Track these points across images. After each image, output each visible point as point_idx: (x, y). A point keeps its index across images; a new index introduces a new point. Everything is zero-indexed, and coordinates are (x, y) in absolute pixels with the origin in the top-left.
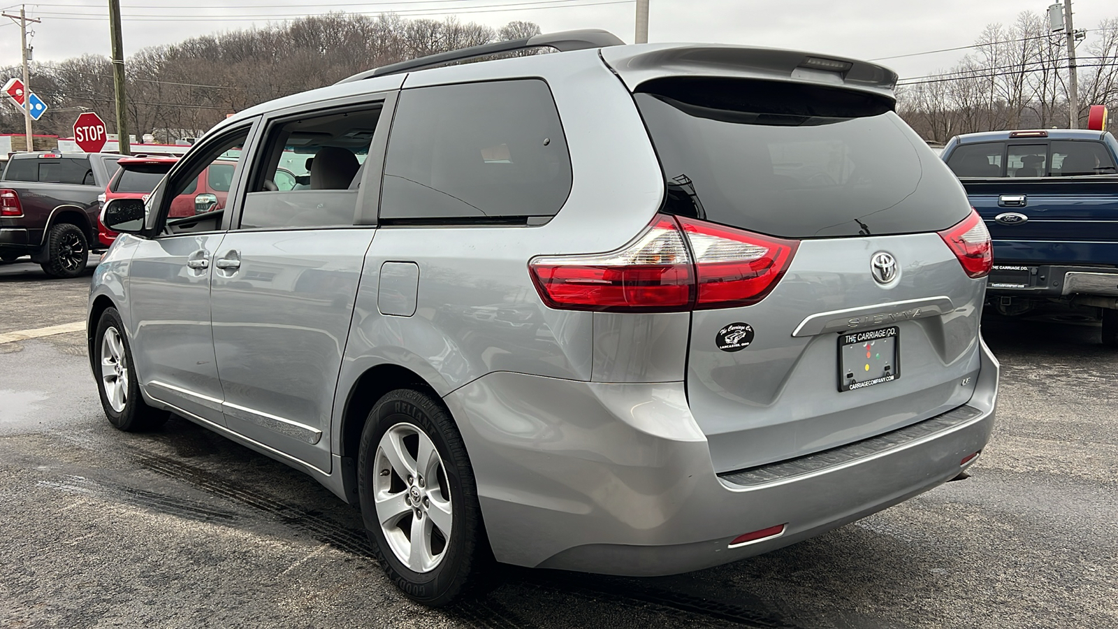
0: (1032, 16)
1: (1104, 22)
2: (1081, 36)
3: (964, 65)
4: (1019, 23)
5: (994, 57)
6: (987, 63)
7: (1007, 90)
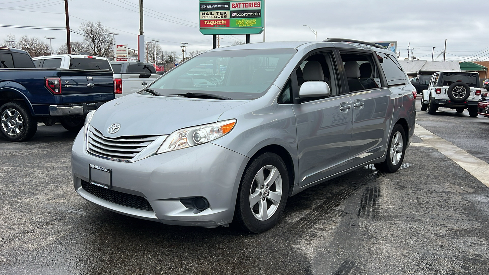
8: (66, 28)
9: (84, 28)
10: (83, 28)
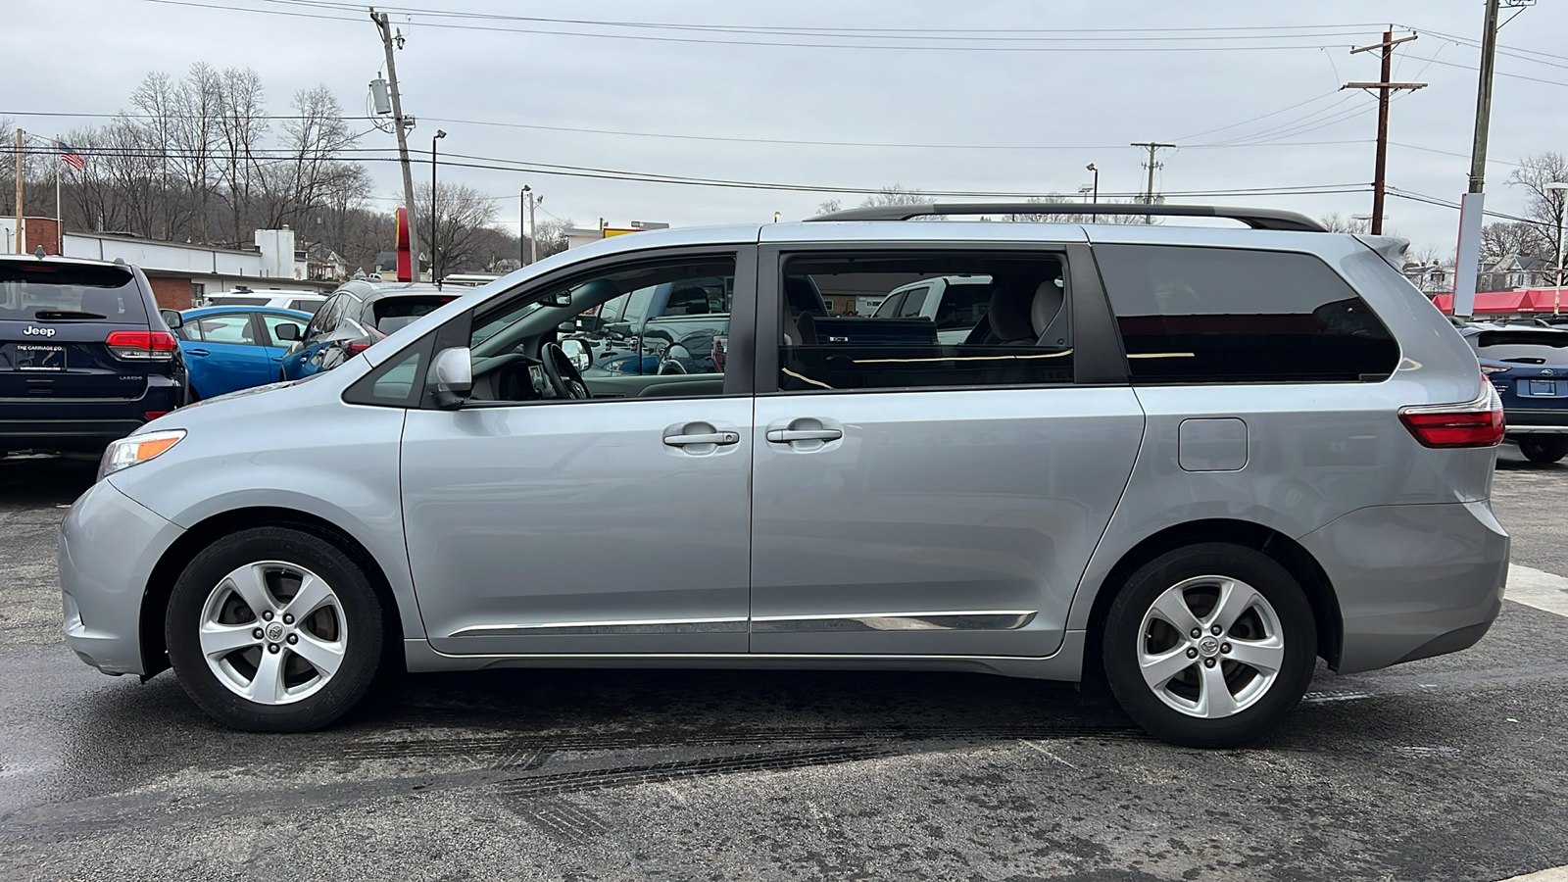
0: (208, 69)
1: (300, 93)
2: (410, 124)
3: (122, 124)
4: (194, 77)
5: (163, 119)
6: (153, 125)
7: (184, 166)
8: (1373, 184)
9: (1529, 176)
10: (1525, 176)
